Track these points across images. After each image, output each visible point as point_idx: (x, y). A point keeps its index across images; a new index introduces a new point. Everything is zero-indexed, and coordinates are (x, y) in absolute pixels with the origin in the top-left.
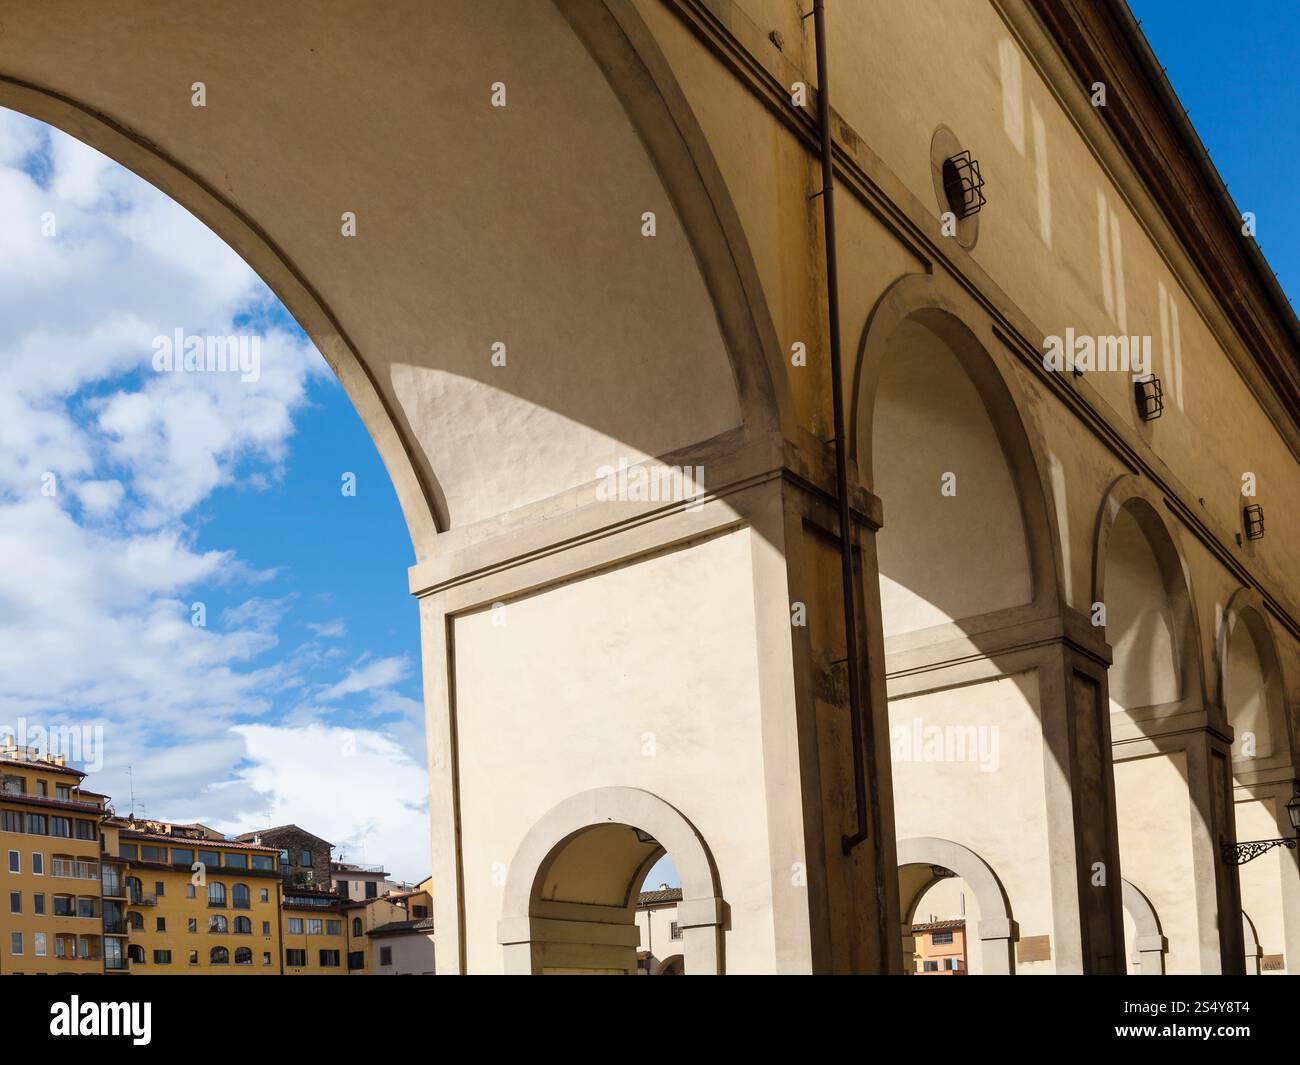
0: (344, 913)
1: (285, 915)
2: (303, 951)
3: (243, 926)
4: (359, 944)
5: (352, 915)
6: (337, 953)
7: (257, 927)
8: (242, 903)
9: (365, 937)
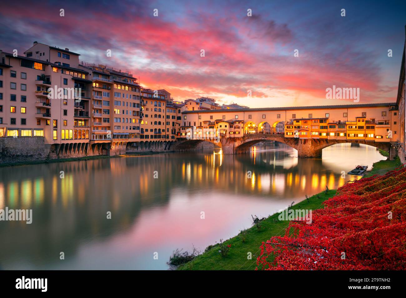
0: (176, 108)
1: (167, 108)
2: (169, 116)
3: (160, 110)
4: (180, 115)
5: (178, 109)
6: (175, 116)
7: (162, 111)
8: (160, 106)
9: (181, 114)
